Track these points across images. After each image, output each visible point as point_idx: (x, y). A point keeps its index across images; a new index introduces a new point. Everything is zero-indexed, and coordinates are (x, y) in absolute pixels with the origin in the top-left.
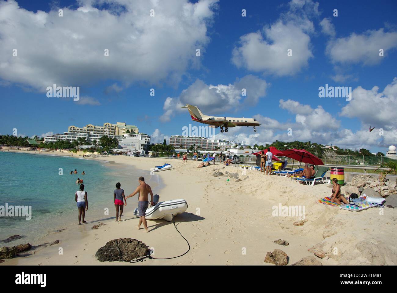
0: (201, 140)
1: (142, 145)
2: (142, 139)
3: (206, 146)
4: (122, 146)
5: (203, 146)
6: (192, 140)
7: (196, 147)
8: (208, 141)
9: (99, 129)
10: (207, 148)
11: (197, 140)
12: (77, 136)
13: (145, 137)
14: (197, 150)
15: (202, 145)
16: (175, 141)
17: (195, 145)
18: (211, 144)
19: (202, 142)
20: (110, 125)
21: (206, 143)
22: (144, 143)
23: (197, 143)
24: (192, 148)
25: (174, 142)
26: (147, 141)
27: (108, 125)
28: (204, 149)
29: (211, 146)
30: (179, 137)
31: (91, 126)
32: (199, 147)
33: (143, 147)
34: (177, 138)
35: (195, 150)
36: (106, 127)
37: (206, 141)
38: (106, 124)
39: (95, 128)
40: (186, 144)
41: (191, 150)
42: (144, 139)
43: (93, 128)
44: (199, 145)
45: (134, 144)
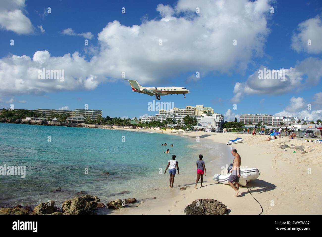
0: (267, 118)
1: (217, 123)
2: (217, 118)
3: (272, 122)
4: (201, 124)
5: (269, 122)
6: (259, 117)
7: (262, 123)
8: (273, 118)
9: (182, 111)
10: (272, 124)
11: (264, 117)
12: (165, 117)
13: (219, 116)
14: (264, 126)
15: (268, 122)
16: (245, 119)
17: (262, 122)
18: (276, 120)
19: (268, 119)
20: (191, 107)
21: (272, 120)
22: (219, 121)
23: (264, 120)
24: (259, 124)
25: (243, 120)
26: (221, 119)
27: (189, 107)
28: (270, 125)
29: (276, 122)
30: (248, 115)
31: (176, 109)
32: (265, 124)
33: (218, 124)
34: (246, 116)
35: (262, 126)
36: (188, 109)
37: (272, 118)
38: (187, 107)
39: (179, 110)
40: (254, 121)
41: (259, 126)
42: (218, 118)
43: (178, 111)
44: (265, 121)
45: (210, 122)
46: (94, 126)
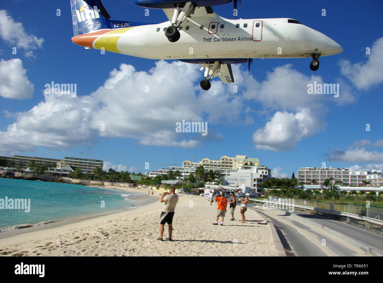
0: (340, 173)
1: (255, 180)
2: (257, 172)
3: (348, 180)
4: (229, 182)
5: (344, 180)
6: (328, 172)
7: (333, 182)
8: (350, 173)
9: (215, 164)
10: (350, 182)
11: (335, 172)
13: (262, 169)
14: (336, 186)
15: (342, 179)
16: (305, 174)
17: (332, 179)
18: (355, 177)
19: (342, 174)
20: (228, 158)
21: (348, 177)
22: (259, 177)
23: (335, 176)
24: (327, 183)
25: (303, 176)
26: (264, 174)
27: (226, 158)
28: (346, 185)
29: (356, 180)
30: (310, 169)
31: (207, 161)
32: (338, 182)
33: (256, 183)
34: (307, 171)
35: (333, 185)
36: (223, 161)
37: (348, 173)
38: (223, 157)
39: (211, 162)
40: (320, 178)
41: (327, 186)
42: (260, 172)
43: (209, 163)
44: (338, 178)
45: (244, 178)
46: (78, 181)
